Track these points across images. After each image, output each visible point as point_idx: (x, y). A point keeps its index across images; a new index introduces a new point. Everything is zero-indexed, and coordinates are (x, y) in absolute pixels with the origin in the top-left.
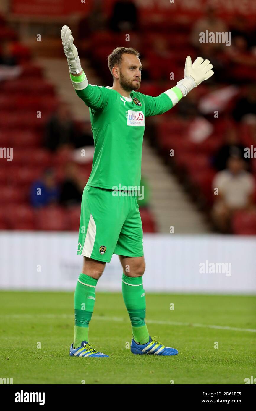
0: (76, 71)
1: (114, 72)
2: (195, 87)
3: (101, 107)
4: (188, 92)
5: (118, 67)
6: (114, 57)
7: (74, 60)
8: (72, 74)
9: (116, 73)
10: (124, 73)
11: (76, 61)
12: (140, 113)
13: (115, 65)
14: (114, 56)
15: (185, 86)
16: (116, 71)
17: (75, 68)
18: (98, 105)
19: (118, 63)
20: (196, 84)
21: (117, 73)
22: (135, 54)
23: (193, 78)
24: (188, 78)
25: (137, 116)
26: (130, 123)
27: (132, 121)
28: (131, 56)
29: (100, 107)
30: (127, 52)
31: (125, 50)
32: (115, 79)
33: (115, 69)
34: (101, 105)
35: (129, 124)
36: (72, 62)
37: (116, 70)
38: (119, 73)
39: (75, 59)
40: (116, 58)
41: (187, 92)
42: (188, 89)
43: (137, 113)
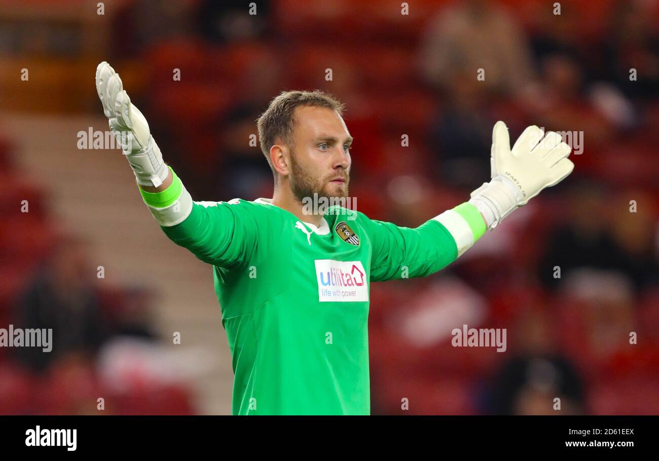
0: (153, 180)
1: (276, 159)
2: (520, 203)
3: (241, 259)
4: (502, 216)
5: (284, 144)
6: (271, 119)
7: (142, 152)
8: (144, 188)
9: (280, 161)
10: (301, 160)
11: (148, 153)
12: (354, 266)
13: (278, 140)
14: (274, 114)
15: (493, 200)
16: (281, 157)
17: (149, 171)
18: (232, 255)
19: (286, 133)
20: (524, 195)
21: (284, 162)
22: (331, 107)
23: (515, 180)
24: (501, 180)
25: (347, 275)
26: (327, 294)
27: (330, 288)
28: (320, 111)
29: (238, 259)
30: (308, 103)
31: (301, 98)
32: (279, 177)
33: (278, 150)
34: (240, 254)
35: (323, 298)
36: (139, 159)
37: (280, 155)
38: (287, 161)
39: (144, 149)
40: (277, 119)
41: (497, 218)
42: (500, 209)
43: (346, 266)
